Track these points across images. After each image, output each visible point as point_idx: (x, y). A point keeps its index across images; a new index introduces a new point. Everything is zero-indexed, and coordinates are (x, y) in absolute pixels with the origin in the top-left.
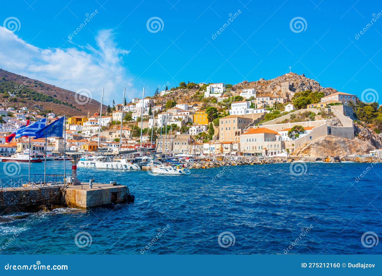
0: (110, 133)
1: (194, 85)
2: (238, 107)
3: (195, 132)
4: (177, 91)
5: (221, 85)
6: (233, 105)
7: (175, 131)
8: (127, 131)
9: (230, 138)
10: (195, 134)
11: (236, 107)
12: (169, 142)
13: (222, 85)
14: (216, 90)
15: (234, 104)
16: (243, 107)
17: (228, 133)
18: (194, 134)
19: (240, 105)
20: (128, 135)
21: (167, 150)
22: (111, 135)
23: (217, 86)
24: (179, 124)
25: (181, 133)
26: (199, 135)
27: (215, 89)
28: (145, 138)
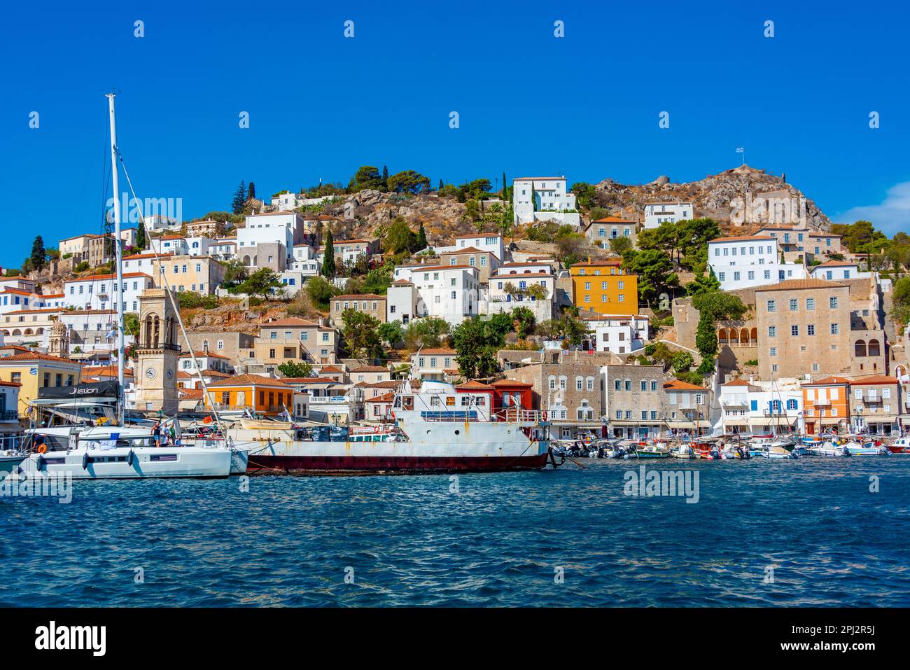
0: (247, 341)
1: (419, 180)
2: (738, 258)
3: (627, 344)
4: (357, 198)
5: (558, 185)
6: (717, 250)
7: (537, 338)
8: (320, 335)
9: (815, 366)
10: (628, 351)
11: (731, 258)
12: (591, 378)
13: (563, 184)
14: (545, 200)
15: (721, 246)
16: (761, 257)
17: (803, 348)
18: (622, 349)
19: (747, 251)
20: (324, 351)
21: (585, 410)
22: (250, 350)
23: (543, 185)
24: (541, 312)
25: (565, 347)
26: (648, 354)
27: (543, 195)
28: (433, 364)
